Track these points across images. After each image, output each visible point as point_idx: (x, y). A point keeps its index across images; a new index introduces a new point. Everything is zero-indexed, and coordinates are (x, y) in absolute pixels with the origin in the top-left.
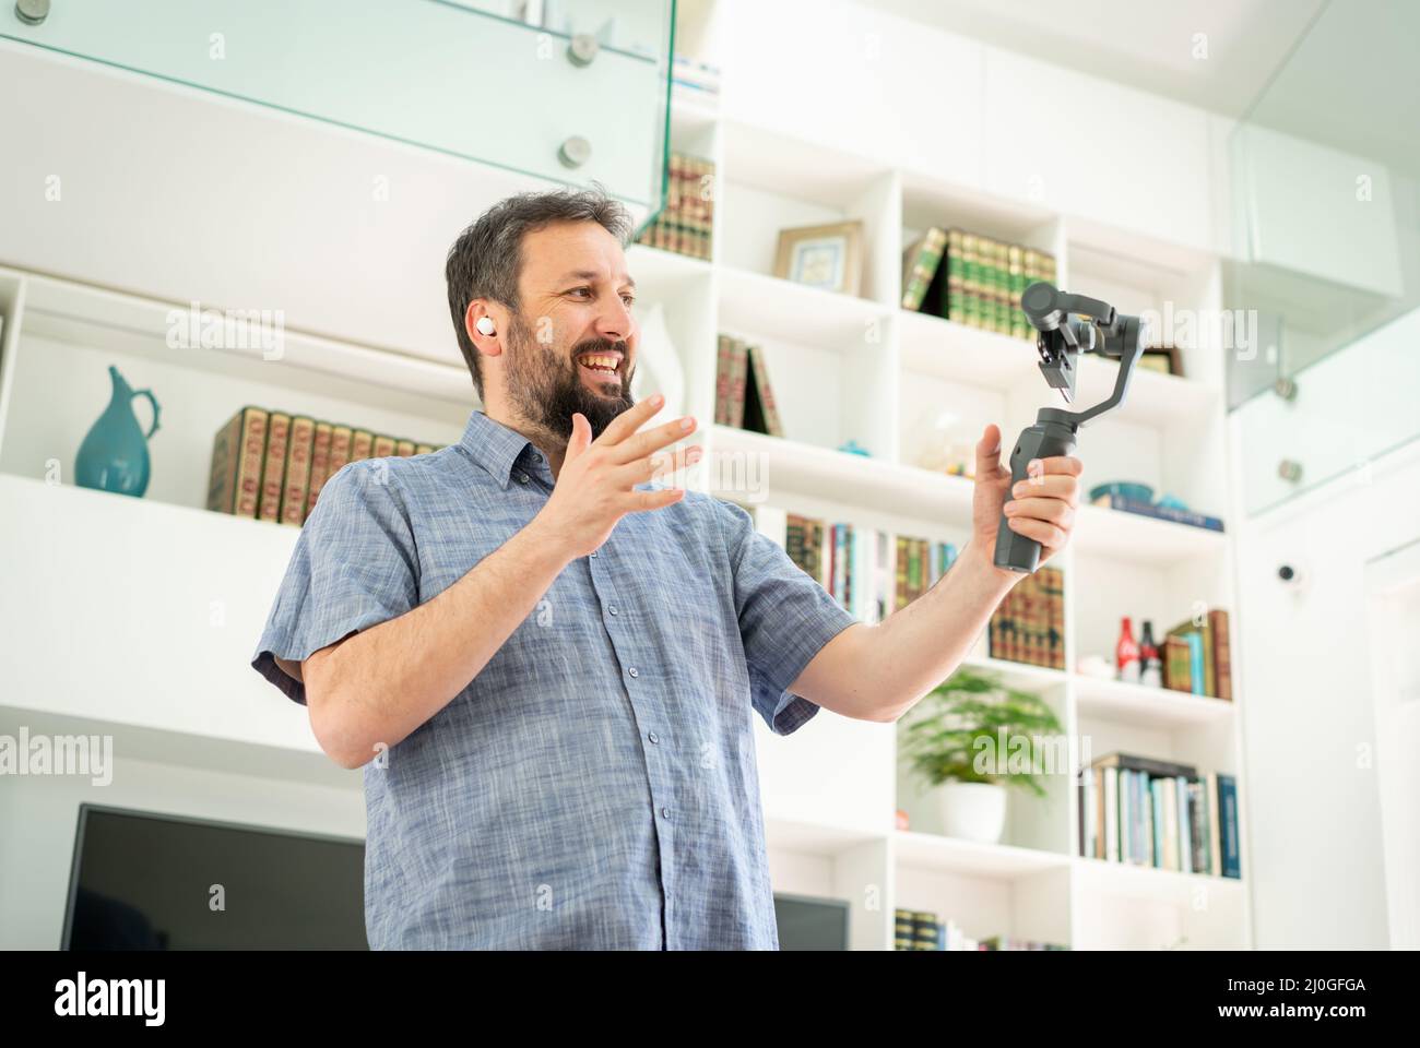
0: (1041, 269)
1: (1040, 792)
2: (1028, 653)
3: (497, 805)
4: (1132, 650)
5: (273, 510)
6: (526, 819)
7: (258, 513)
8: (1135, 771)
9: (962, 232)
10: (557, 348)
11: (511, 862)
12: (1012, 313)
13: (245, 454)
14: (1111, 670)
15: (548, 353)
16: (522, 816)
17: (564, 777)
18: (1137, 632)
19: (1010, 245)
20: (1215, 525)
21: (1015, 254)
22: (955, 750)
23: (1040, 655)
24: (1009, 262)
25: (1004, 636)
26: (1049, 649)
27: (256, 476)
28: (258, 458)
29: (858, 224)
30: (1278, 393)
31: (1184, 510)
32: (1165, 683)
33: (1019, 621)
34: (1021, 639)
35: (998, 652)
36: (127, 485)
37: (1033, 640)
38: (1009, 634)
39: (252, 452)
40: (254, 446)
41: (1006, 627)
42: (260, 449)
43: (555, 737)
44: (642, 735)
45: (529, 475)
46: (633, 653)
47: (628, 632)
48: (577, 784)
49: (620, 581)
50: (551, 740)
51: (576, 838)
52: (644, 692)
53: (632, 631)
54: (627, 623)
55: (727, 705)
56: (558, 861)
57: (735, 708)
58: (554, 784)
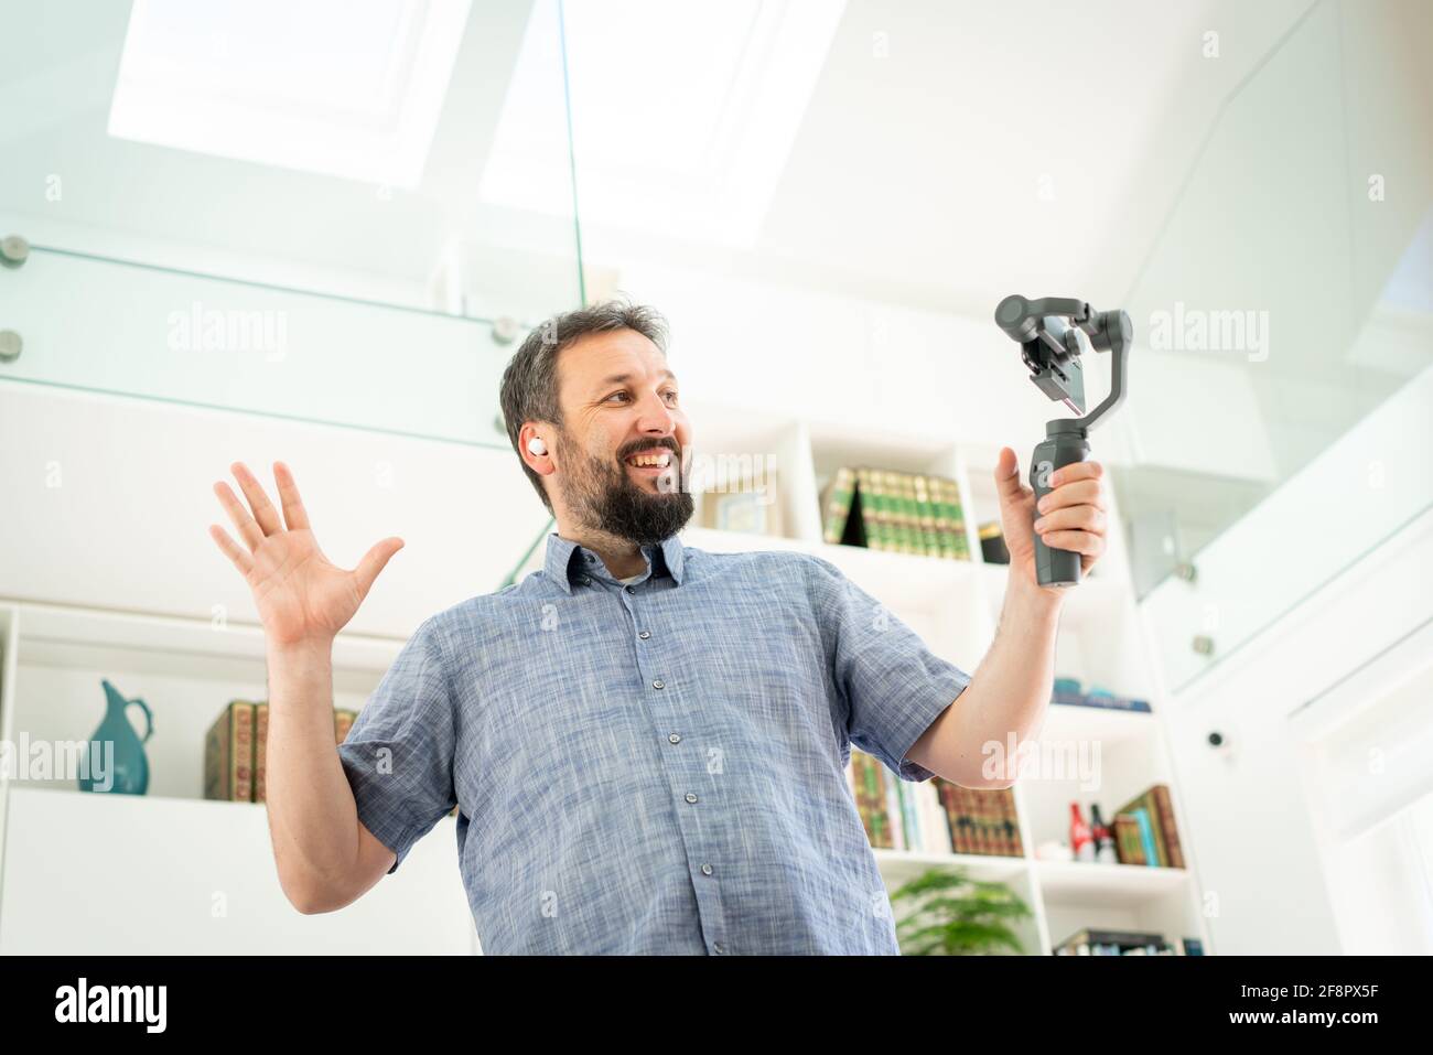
0: (945, 494)
2: (987, 846)
4: (1084, 832)
6: (571, 907)
7: (254, 799)
8: (1105, 945)
9: (869, 469)
10: (603, 454)
12: (924, 537)
13: (236, 745)
14: (1067, 852)
15: (595, 461)
16: (568, 905)
17: (602, 858)
18: (1087, 815)
19: (913, 475)
20: (1142, 707)
21: (920, 483)
22: (934, 946)
23: (1000, 846)
24: (915, 491)
25: (962, 832)
26: (1007, 838)
27: (247, 764)
28: (248, 748)
30: (1180, 575)
31: (1111, 697)
32: (1121, 858)
33: (975, 817)
34: (979, 834)
35: (959, 848)
36: (129, 787)
37: (991, 835)
38: (968, 830)
39: (243, 741)
40: (244, 736)
41: (964, 822)
42: (249, 738)
43: (592, 821)
44: (676, 799)
45: (591, 577)
46: (676, 721)
47: (673, 701)
48: (615, 862)
49: (670, 655)
50: (588, 825)
51: (618, 915)
52: (686, 755)
53: (678, 700)
54: (673, 694)
55: (805, 752)
56: (602, 941)
57: (815, 754)
58: (593, 868)
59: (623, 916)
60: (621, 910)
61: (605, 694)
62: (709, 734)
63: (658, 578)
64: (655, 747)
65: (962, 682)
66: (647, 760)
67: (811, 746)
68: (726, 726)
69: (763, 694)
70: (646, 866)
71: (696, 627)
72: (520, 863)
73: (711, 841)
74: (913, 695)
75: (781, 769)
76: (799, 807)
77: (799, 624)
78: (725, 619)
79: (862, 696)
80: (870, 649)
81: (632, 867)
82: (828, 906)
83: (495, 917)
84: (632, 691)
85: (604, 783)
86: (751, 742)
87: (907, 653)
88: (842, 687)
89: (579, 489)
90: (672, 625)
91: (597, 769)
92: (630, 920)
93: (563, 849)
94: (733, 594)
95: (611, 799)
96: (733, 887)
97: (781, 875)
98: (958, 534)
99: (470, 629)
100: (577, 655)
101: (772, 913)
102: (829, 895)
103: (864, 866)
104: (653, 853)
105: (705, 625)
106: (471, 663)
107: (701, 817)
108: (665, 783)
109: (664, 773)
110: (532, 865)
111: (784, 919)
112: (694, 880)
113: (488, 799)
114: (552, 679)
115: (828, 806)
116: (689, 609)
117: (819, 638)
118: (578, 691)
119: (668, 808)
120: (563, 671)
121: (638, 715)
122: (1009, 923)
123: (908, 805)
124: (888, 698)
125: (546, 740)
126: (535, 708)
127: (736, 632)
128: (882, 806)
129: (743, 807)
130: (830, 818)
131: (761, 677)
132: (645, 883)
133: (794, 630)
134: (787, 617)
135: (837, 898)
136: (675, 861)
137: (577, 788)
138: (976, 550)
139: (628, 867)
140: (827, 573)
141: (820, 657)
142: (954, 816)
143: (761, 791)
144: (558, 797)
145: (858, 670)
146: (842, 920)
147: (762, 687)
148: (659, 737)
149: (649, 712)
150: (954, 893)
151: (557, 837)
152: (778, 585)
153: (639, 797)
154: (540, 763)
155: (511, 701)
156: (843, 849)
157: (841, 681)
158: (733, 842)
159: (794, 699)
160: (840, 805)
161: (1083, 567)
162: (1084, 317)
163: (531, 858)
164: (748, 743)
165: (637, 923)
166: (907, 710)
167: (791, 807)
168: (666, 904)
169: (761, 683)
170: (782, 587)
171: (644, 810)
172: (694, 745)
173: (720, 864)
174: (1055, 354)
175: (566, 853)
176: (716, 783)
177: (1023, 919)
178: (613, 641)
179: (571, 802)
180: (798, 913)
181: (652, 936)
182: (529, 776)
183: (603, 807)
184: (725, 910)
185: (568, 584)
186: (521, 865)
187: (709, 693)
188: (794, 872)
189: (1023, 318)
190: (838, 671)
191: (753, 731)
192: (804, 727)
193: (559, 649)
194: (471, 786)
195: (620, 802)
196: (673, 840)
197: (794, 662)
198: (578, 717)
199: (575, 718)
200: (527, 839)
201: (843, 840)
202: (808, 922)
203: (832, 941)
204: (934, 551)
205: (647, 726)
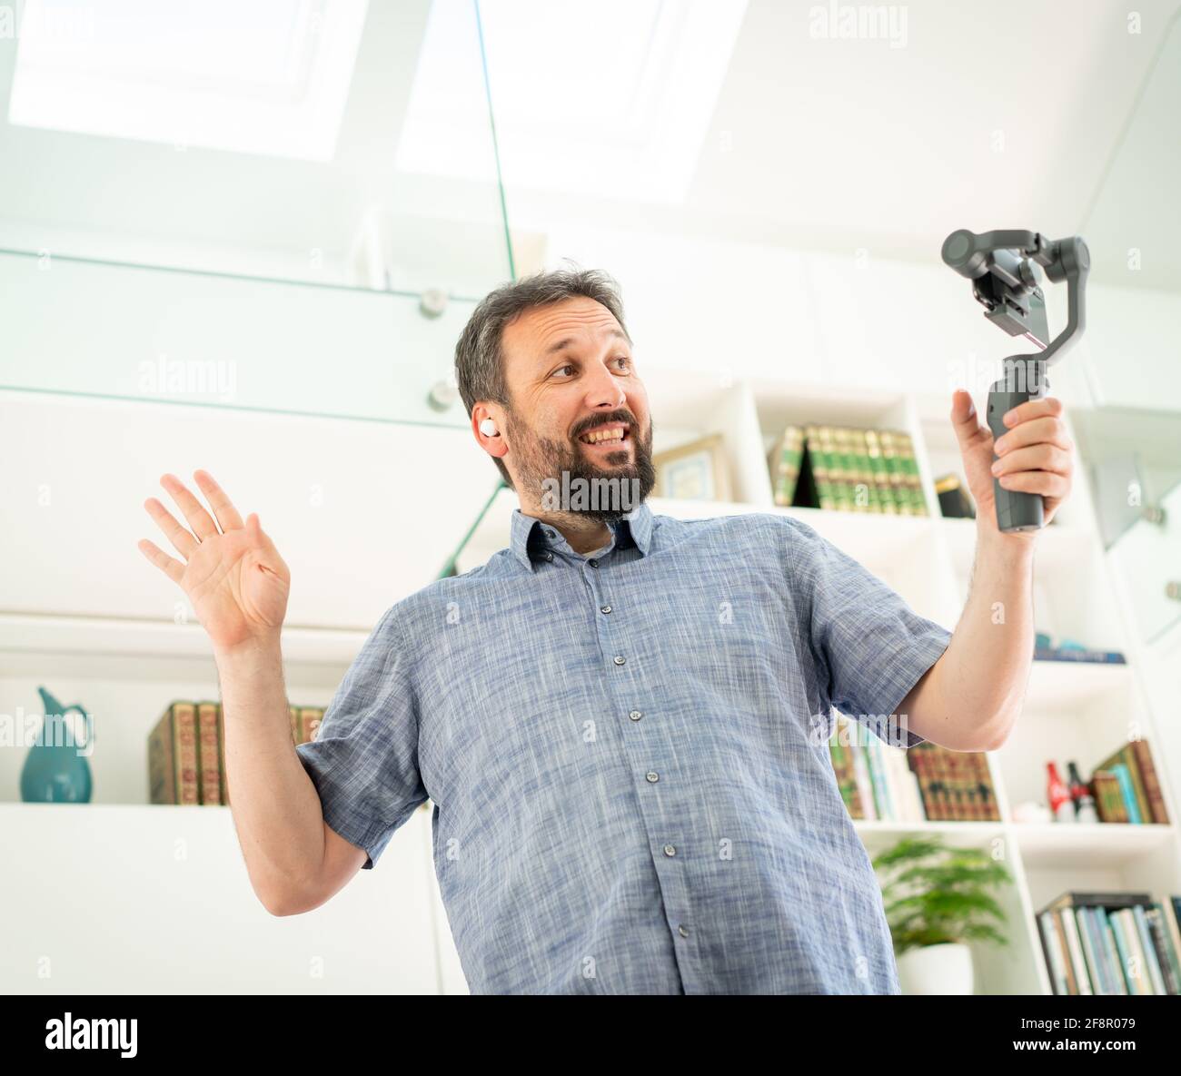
0: (899, 448)
1: (1002, 941)
2: (962, 810)
3: (509, 892)
4: (1062, 791)
5: (215, 795)
6: (536, 897)
7: (201, 800)
8: (1091, 907)
9: (818, 426)
10: (553, 435)
11: (530, 944)
12: (880, 493)
13: (179, 746)
14: (1045, 813)
15: (545, 442)
16: (532, 895)
17: (564, 845)
18: (1064, 774)
19: (865, 430)
20: (1116, 659)
21: (871, 438)
22: (911, 917)
23: (975, 811)
24: (867, 446)
25: (935, 798)
26: (982, 802)
27: (193, 766)
28: (192, 749)
29: (718, 438)
30: (1149, 519)
31: (1084, 650)
32: (1102, 816)
33: (948, 781)
34: (953, 799)
35: (933, 814)
36: (73, 794)
37: (965, 800)
38: (941, 796)
39: (186, 743)
40: (186, 737)
41: (936, 788)
42: (192, 739)
43: (552, 807)
44: (636, 778)
45: (553, 552)
46: (637, 697)
47: (634, 676)
48: (577, 848)
49: (632, 629)
50: (549, 812)
51: (581, 903)
52: (647, 732)
53: (640, 674)
54: (635, 669)
55: (775, 723)
56: (567, 930)
57: (786, 724)
58: (555, 855)
59: (586, 904)
60: (584, 897)
61: (564, 674)
62: (672, 709)
63: (623, 549)
64: (615, 726)
65: (944, 640)
66: (607, 740)
67: (781, 716)
68: (689, 701)
69: (729, 664)
70: (607, 850)
71: (659, 599)
72: (487, 853)
73: (674, 821)
74: (894, 657)
75: (747, 741)
76: (769, 780)
77: (769, 589)
78: (691, 588)
79: (840, 661)
80: (847, 612)
81: (594, 853)
82: (802, 882)
83: (463, 909)
84: (593, 668)
85: (564, 767)
86: (716, 715)
87: (886, 613)
88: (819, 652)
89: (533, 471)
90: (635, 598)
91: (556, 754)
92: (593, 908)
93: (525, 836)
94: (699, 562)
95: (571, 782)
96: (695, 867)
97: (747, 853)
98: (914, 488)
99: (431, 614)
100: (536, 635)
101: (739, 893)
102: (804, 870)
103: (842, 838)
104: (614, 836)
105: (669, 595)
106: (432, 650)
107: (662, 796)
108: (624, 762)
109: (625, 752)
110: (497, 854)
111: (751, 898)
112: (656, 863)
113: (454, 790)
114: (511, 662)
115: (801, 778)
116: (654, 580)
117: (791, 603)
118: (536, 673)
119: (628, 789)
120: (522, 653)
121: (599, 693)
122: (988, 889)
123: (877, 773)
124: (867, 662)
125: (505, 725)
126: (494, 693)
127: (702, 600)
128: (850, 775)
129: (707, 783)
130: (803, 790)
131: (726, 647)
132: (606, 868)
133: (763, 596)
134: (756, 583)
135: (811, 872)
136: (636, 844)
137: (537, 773)
138: (934, 505)
139: (589, 851)
140: (801, 535)
141: (793, 623)
142: (926, 782)
143: (726, 766)
144: (518, 783)
145: (835, 634)
146: (817, 895)
147: (728, 658)
148: (619, 715)
149: (608, 690)
150: (930, 862)
151: (518, 824)
152: (748, 549)
153: (600, 780)
154: (500, 750)
155: (471, 687)
156: (818, 821)
157: (817, 646)
158: (697, 821)
159: (761, 667)
160: (815, 776)
161: (1046, 509)
162: (1034, 248)
163: (496, 847)
164: (713, 717)
165: (600, 909)
166: (888, 673)
167: (760, 781)
168: (627, 888)
169: (727, 653)
170: (752, 552)
171: (604, 793)
172: (655, 721)
173: (683, 845)
174: (1010, 287)
175: (527, 842)
176: (679, 759)
177: (1003, 885)
178: (575, 618)
179: (531, 788)
180: (766, 891)
181: (614, 922)
182: (491, 762)
183: (563, 793)
184: (690, 892)
185: (529, 562)
186: (487, 855)
187: (671, 666)
188: (762, 849)
189: (971, 253)
190: (814, 637)
191: (719, 703)
192: (774, 697)
193: (518, 630)
194: (437, 775)
195: (580, 785)
196: (633, 822)
197: (763, 629)
198: (537, 700)
199: (534, 701)
200: (492, 828)
201: (819, 811)
202: (777, 900)
203: (804, 919)
204: (890, 508)
205: (608, 704)
